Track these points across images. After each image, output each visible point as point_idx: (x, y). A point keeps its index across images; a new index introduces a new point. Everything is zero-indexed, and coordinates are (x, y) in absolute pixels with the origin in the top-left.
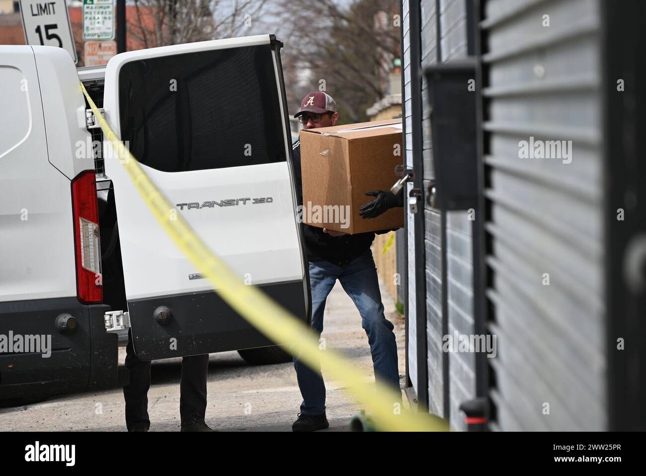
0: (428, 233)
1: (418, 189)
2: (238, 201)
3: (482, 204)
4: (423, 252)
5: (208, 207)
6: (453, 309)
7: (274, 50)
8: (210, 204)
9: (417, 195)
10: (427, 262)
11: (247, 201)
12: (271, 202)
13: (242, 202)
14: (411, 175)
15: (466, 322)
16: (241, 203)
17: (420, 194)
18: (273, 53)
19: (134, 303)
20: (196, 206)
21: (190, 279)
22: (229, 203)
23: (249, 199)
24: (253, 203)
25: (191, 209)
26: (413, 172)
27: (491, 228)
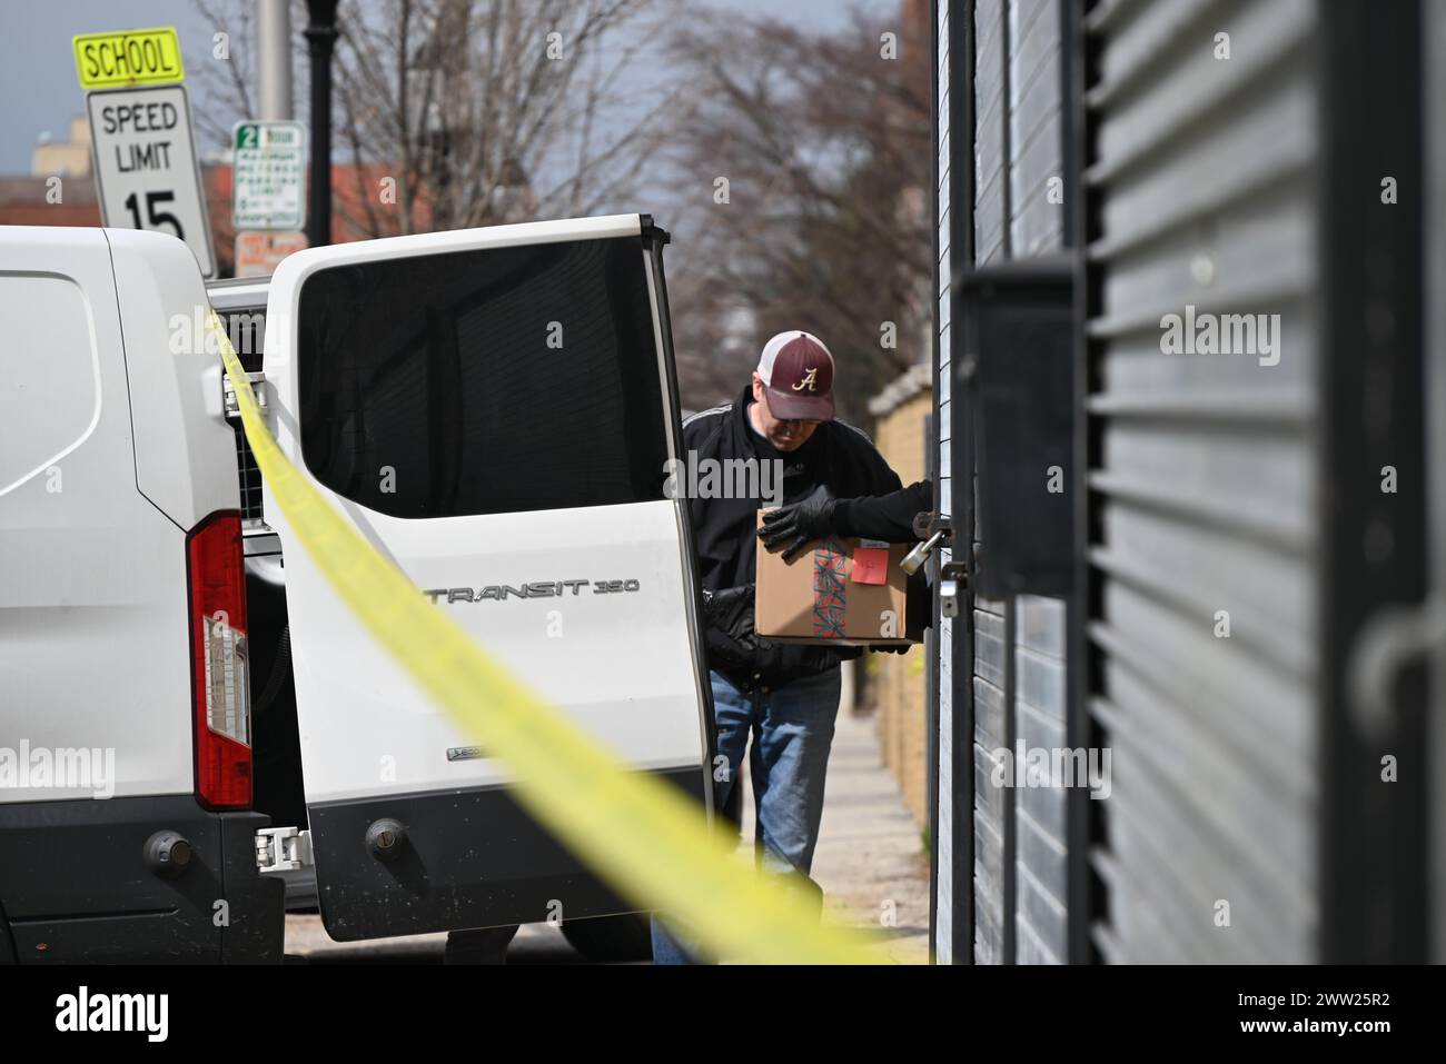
0: (981, 661)
1: (962, 563)
2: (560, 586)
3: (1081, 580)
4: (969, 704)
5: (493, 600)
6: (1026, 827)
7: (651, 250)
8: (499, 593)
9: (959, 575)
10: (977, 726)
11: (581, 587)
12: (636, 589)
13: (571, 588)
14: (947, 532)
15: (1052, 853)
16: (568, 590)
17: (966, 575)
18: (647, 255)
19: (322, 810)
20: (467, 595)
21: (450, 760)
22: (542, 590)
23: (587, 583)
24: (595, 592)
25: (457, 602)
26: (950, 526)
27: (1101, 634)
